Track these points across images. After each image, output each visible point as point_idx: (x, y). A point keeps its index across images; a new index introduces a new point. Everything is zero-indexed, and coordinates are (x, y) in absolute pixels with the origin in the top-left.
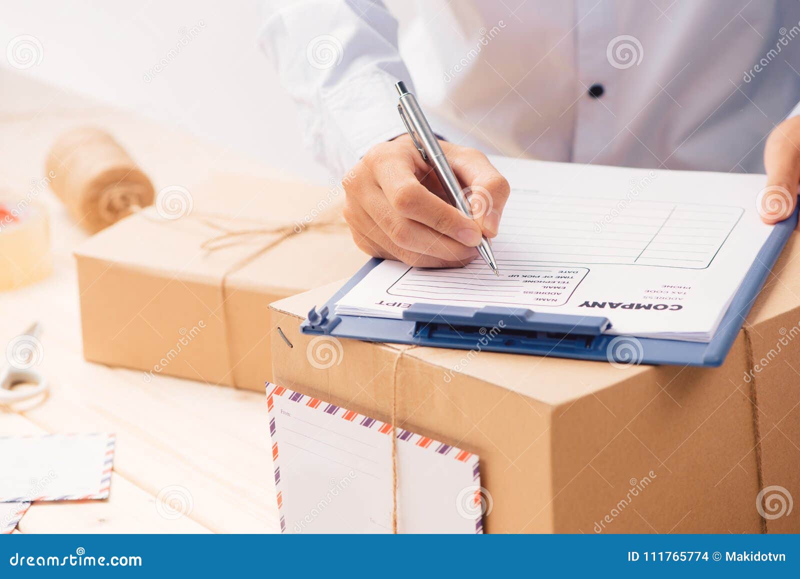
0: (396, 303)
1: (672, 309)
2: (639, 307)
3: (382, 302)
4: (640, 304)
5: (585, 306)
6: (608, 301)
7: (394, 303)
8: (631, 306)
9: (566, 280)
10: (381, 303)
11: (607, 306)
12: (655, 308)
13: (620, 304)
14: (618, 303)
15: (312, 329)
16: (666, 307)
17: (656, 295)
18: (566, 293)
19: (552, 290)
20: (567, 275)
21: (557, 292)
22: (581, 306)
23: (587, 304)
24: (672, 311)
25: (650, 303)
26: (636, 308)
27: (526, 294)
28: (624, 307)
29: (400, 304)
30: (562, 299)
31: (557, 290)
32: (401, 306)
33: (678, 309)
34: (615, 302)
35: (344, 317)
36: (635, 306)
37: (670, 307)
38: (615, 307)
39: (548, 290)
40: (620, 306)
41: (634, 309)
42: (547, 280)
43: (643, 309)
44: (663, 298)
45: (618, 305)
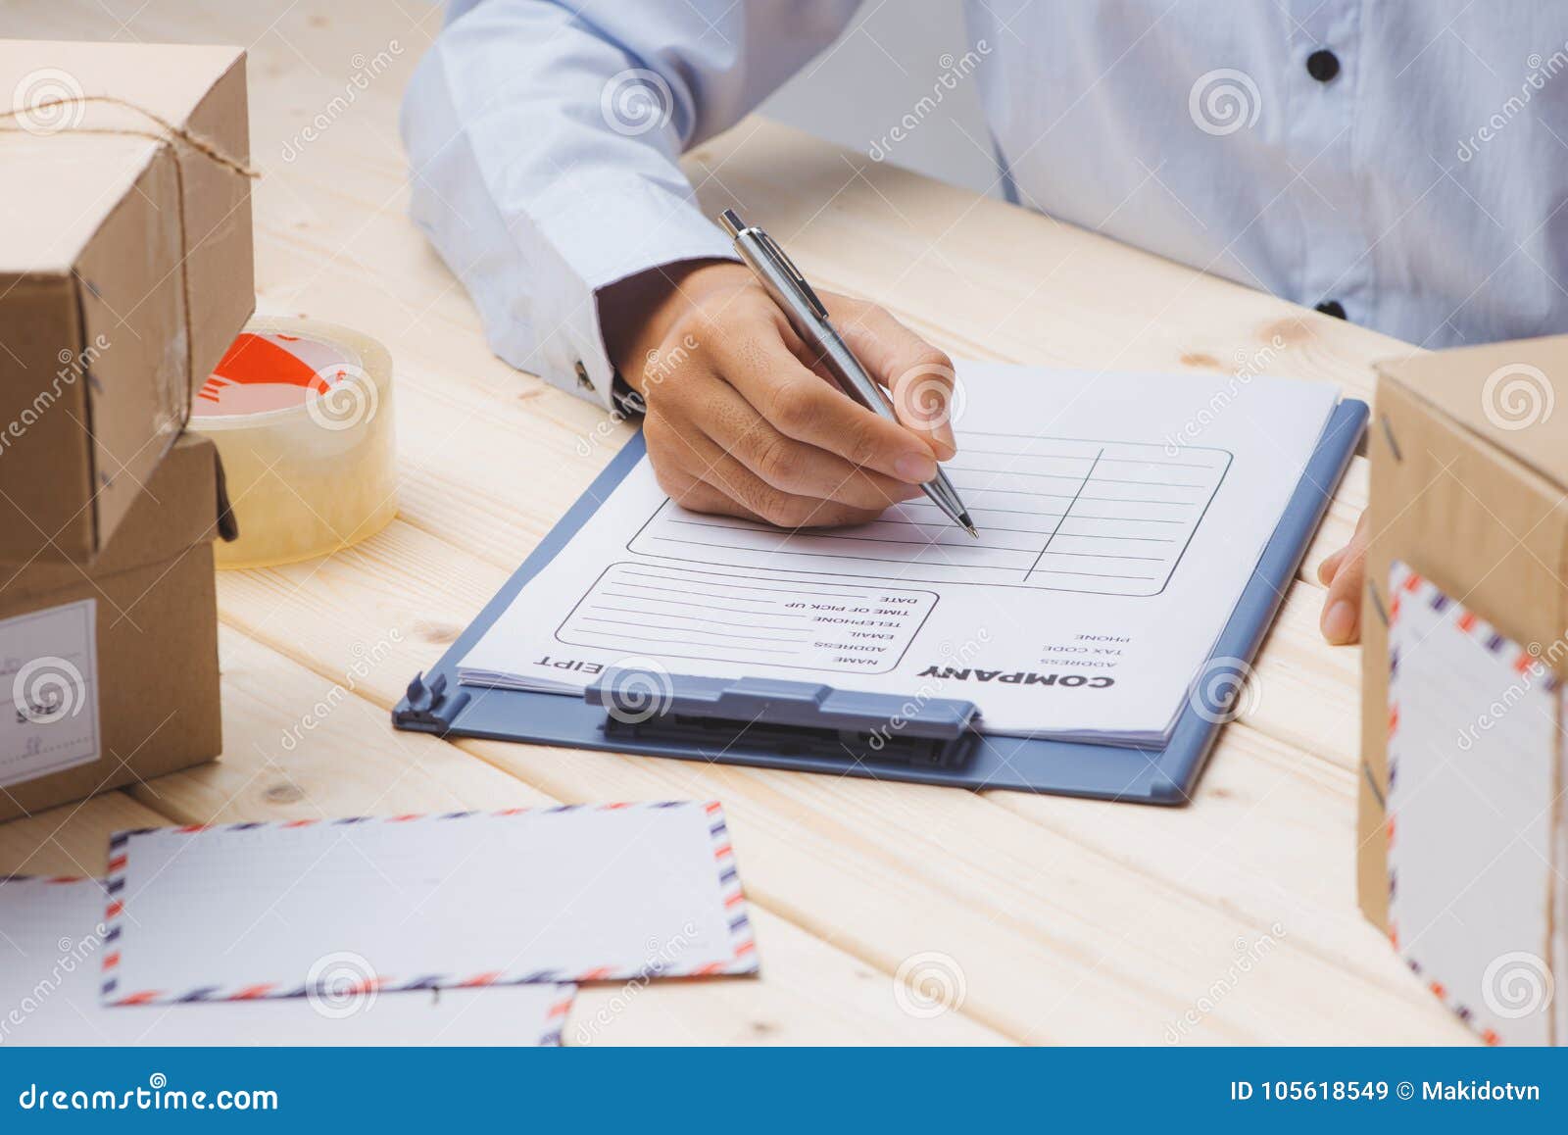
0: (572, 662)
1: (1094, 686)
2: (1032, 679)
3: (547, 659)
4: (1035, 675)
5: (930, 675)
6: (973, 667)
7: (568, 662)
8: (1018, 678)
9: (895, 619)
10: (543, 663)
11: (972, 676)
12: (1064, 681)
13: (996, 673)
14: (992, 671)
15: (413, 717)
16: (1082, 680)
17: (1065, 656)
18: (894, 648)
19: (868, 642)
20: (896, 607)
21: (876, 646)
22: (924, 674)
23: (933, 671)
24: (1095, 689)
25: (1054, 673)
26: (1027, 682)
27: (819, 648)
28: (1003, 679)
29: (581, 664)
30: (886, 660)
31: (876, 642)
32: (583, 668)
33: (1106, 685)
34: (987, 669)
35: (476, 690)
36: (1024, 678)
37: (1091, 682)
38: (987, 679)
39: (860, 641)
40: (996, 678)
41: (1022, 686)
42: (859, 617)
43: (1039, 684)
44: (1078, 663)
45: (992, 675)
